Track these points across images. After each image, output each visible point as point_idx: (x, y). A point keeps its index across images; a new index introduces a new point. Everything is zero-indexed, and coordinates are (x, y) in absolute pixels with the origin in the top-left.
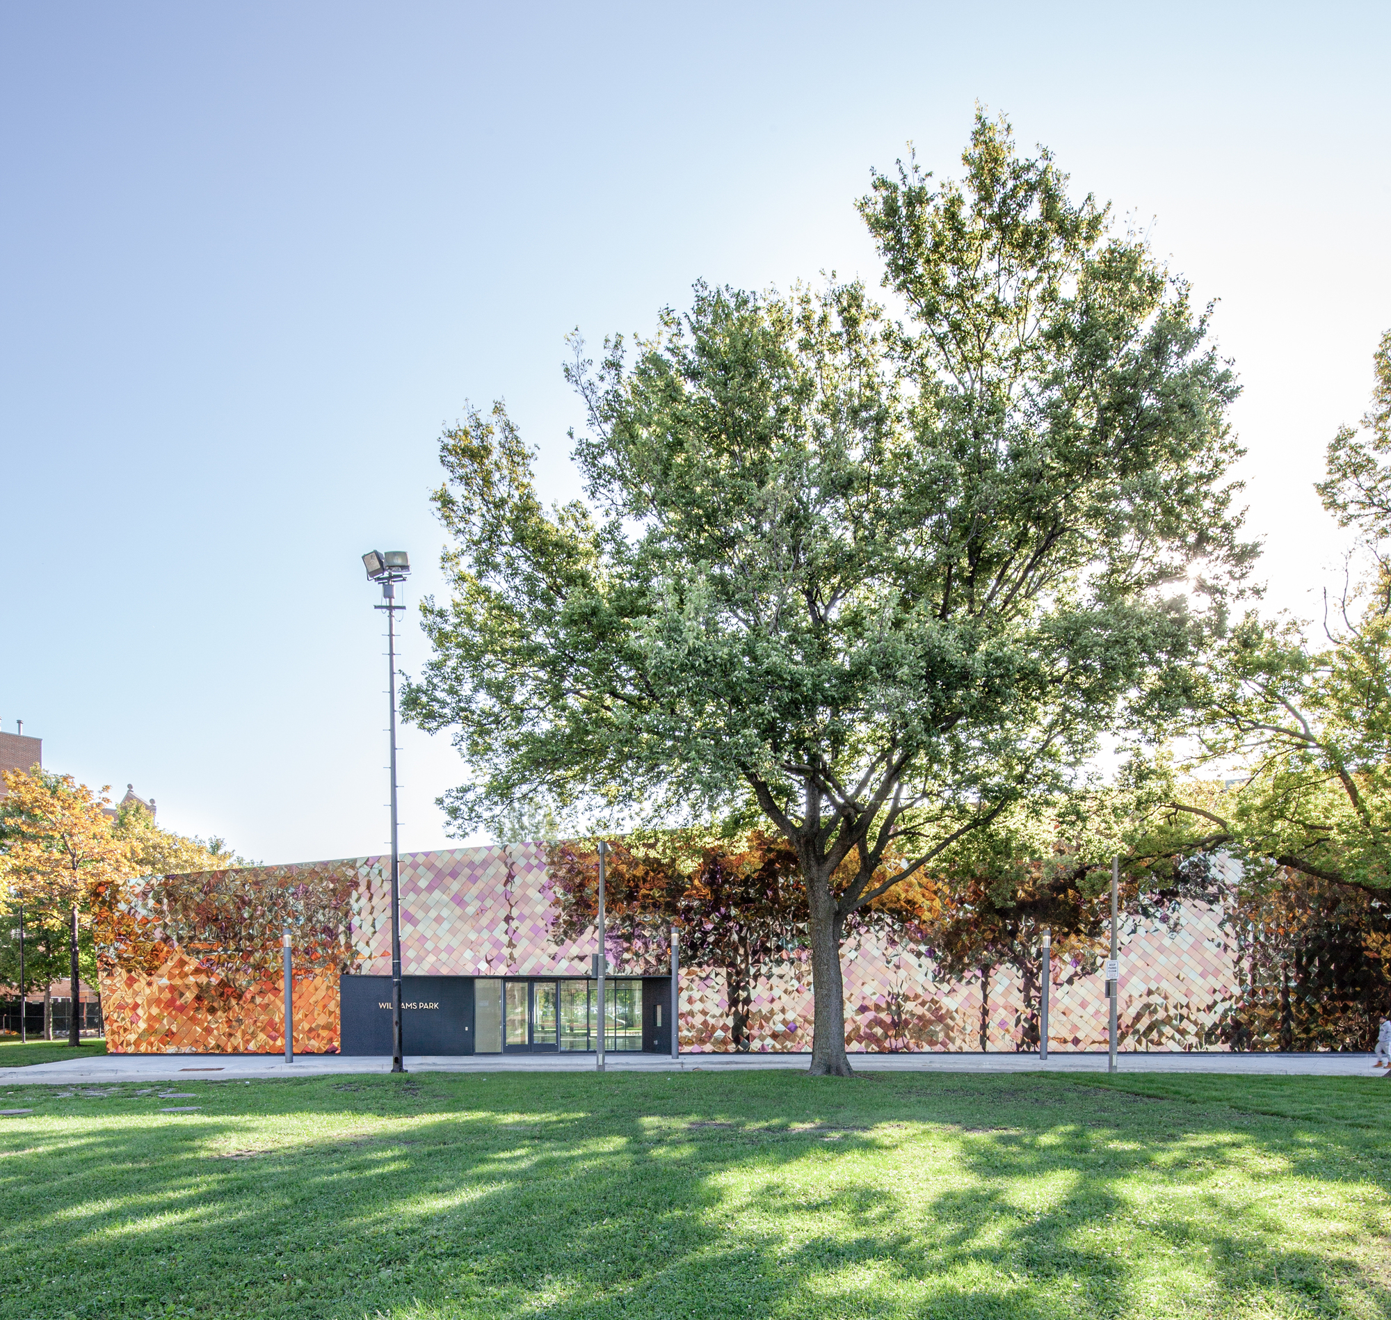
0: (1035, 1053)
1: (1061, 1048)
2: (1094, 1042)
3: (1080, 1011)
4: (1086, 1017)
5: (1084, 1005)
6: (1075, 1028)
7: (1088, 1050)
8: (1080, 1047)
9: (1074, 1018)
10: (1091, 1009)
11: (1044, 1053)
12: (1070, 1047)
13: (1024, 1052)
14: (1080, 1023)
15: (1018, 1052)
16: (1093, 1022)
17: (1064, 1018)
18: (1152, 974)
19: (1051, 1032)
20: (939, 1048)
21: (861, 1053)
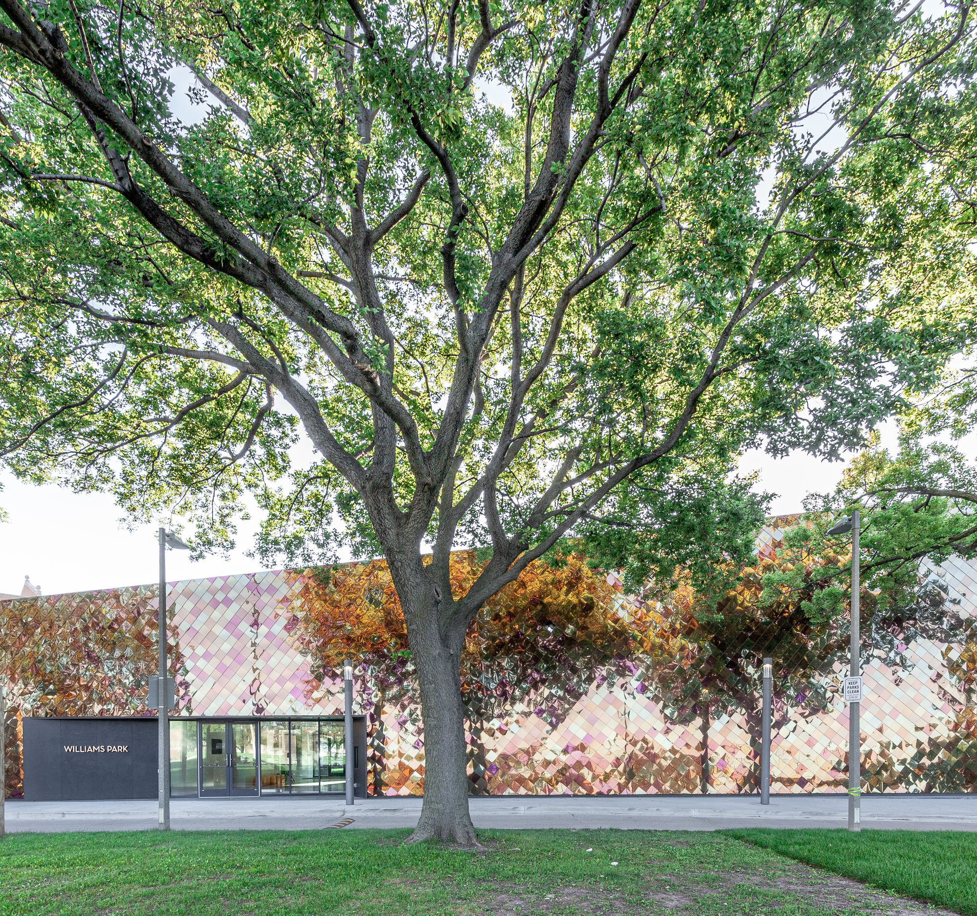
0: (758, 794)
1: (785, 790)
2: (821, 784)
3: (806, 750)
4: (814, 756)
5: (810, 743)
6: (802, 768)
7: (816, 791)
8: (808, 787)
9: (800, 757)
10: (818, 748)
11: (765, 796)
12: (796, 789)
13: (746, 795)
14: (806, 763)
15: (739, 795)
16: (822, 762)
17: (789, 757)
18: (887, 708)
19: (775, 772)
20: (653, 790)
21: (568, 796)
